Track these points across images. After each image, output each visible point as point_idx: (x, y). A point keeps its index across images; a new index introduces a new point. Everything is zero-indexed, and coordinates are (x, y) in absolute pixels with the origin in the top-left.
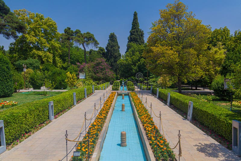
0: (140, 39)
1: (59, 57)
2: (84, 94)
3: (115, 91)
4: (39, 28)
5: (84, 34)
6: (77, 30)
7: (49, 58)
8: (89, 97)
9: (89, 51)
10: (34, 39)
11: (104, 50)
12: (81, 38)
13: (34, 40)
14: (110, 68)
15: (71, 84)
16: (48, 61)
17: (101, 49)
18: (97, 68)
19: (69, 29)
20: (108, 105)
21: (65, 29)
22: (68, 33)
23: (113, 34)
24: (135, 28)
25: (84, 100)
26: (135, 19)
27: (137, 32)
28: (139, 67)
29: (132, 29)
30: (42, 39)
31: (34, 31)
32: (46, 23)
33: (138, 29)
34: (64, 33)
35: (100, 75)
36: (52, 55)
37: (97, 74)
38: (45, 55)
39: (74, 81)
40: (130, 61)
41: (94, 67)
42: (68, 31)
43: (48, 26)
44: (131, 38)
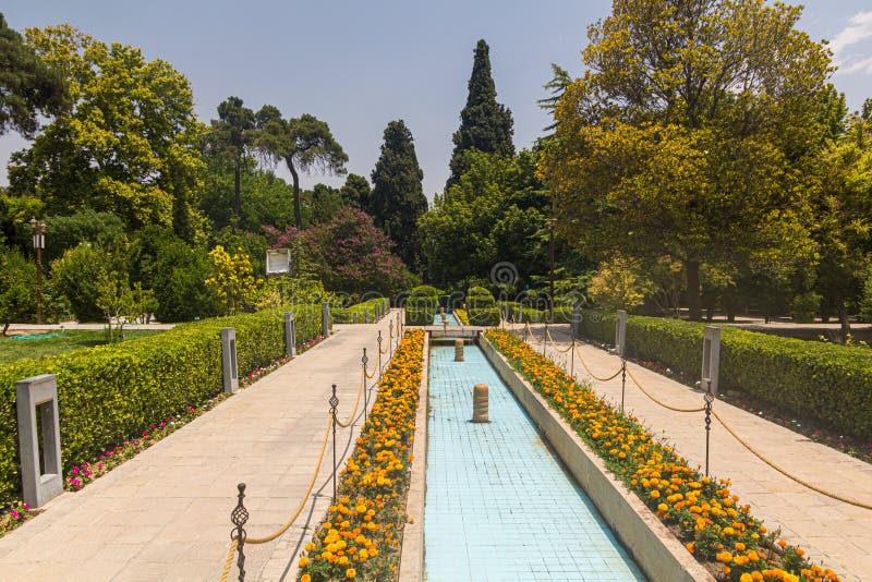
0: (499, 141)
1: (199, 209)
2: (284, 339)
3: (423, 328)
4: (120, 96)
5: (293, 120)
6: (265, 107)
7: (162, 211)
8: (304, 351)
9: (312, 189)
10: (102, 136)
11: (366, 185)
12: (282, 136)
13: (101, 139)
14: (391, 244)
15: (230, 294)
16: (155, 220)
17: (355, 182)
18: (341, 245)
19: (238, 103)
20: (401, 393)
21: (223, 105)
22: (232, 117)
23: (401, 124)
24: (482, 100)
25: (282, 364)
26: (479, 68)
27: (488, 114)
28: (502, 239)
29: (470, 105)
30: (132, 137)
31: (101, 109)
32: (149, 80)
33: (493, 103)
34: (217, 118)
35: (353, 271)
36: (172, 197)
37: (342, 268)
38: (143, 199)
39: (244, 286)
40: (467, 216)
41: (330, 242)
42: (231, 111)
43: (158, 91)
44: (465, 136)
